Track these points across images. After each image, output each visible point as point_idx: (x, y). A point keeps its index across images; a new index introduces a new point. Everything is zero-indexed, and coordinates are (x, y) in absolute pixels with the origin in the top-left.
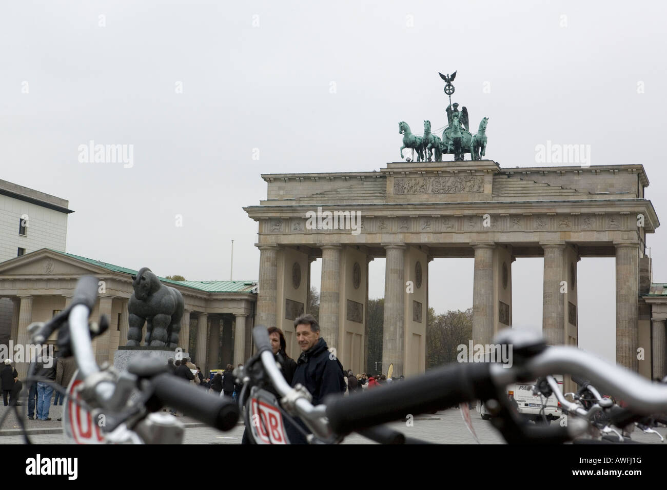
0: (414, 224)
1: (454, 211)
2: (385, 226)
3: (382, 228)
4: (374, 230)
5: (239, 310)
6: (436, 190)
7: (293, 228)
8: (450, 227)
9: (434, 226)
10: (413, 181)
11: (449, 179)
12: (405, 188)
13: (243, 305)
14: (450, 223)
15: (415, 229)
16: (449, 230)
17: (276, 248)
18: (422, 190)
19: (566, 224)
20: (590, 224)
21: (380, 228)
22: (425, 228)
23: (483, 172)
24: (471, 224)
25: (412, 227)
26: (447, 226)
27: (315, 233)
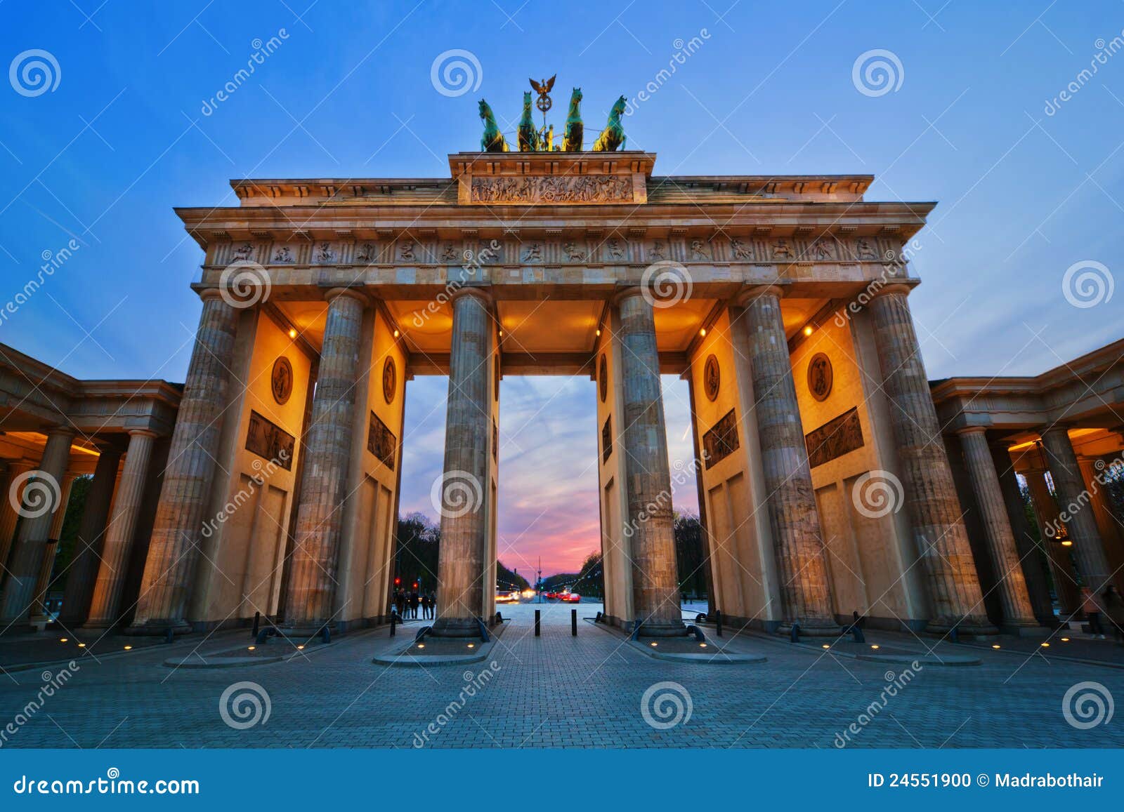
0: (509, 251)
1: (588, 221)
2: (454, 253)
3: (448, 258)
4: (433, 261)
5: (137, 420)
7: (274, 255)
8: (577, 257)
9: (548, 254)
10: (507, 182)
11: (570, 179)
12: (492, 193)
13: (148, 409)
14: (576, 250)
15: (512, 259)
16: (576, 261)
18: (522, 195)
19: (787, 253)
20: (827, 252)
21: (445, 258)
22: (530, 258)
23: (630, 167)
24: (616, 251)
25: (507, 255)
26: (572, 254)
27: (317, 265)
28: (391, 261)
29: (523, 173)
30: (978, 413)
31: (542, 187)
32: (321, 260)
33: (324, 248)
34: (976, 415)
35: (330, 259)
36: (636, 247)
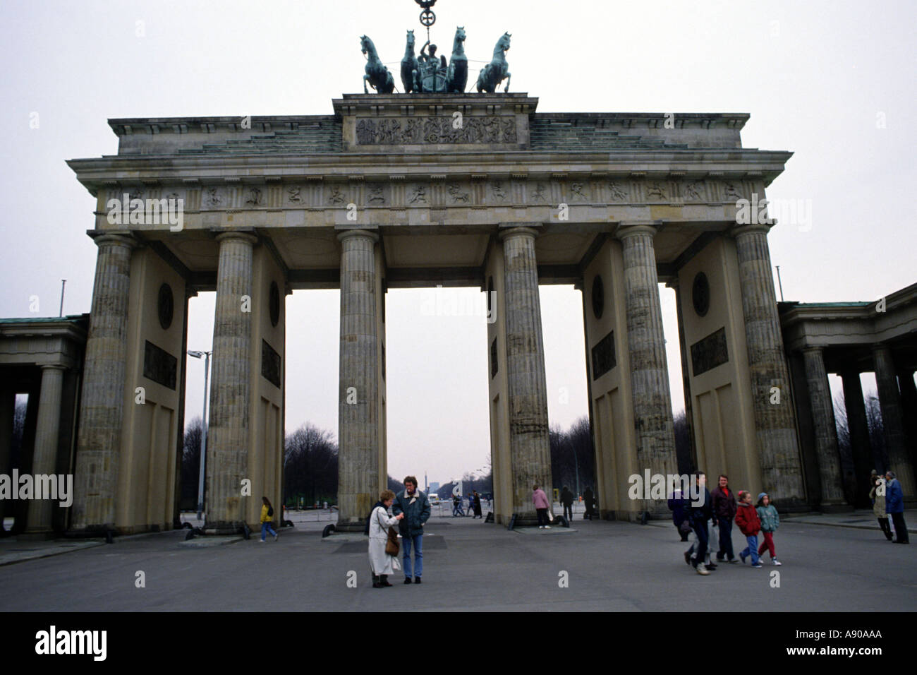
0: (395, 194)
1: (471, 167)
2: (341, 196)
3: (335, 201)
4: (321, 204)
5: (49, 356)
6: (434, 137)
8: (461, 198)
9: (432, 196)
10: (391, 123)
12: (377, 134)
13: (58, 346)
14: (461, 191)
15: (398, 201)
16: (460, 203)
17: (129, 240)
18: (406, 138)
19: (660, 194)
20: (697, 194)
21: (332, 201)
22: (415, 200)
23: (514, 109)
24: (499, 193)
25: (393, 198)
26: (456, 196)
27: (207, 210)
28: (280, 205)
29: (407, 114)
30: (817, 336)
31: (427, 129)
32: (211, 205)
33: (213, 193)
34: (816, 337)
35: (219, 204)
36: (519, 190)
